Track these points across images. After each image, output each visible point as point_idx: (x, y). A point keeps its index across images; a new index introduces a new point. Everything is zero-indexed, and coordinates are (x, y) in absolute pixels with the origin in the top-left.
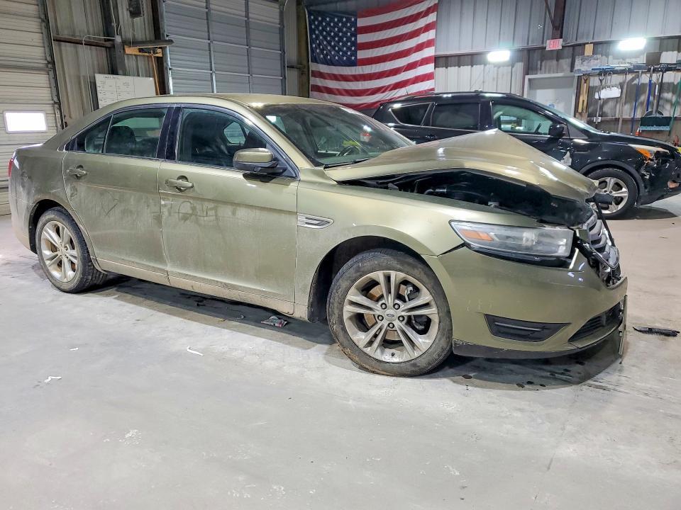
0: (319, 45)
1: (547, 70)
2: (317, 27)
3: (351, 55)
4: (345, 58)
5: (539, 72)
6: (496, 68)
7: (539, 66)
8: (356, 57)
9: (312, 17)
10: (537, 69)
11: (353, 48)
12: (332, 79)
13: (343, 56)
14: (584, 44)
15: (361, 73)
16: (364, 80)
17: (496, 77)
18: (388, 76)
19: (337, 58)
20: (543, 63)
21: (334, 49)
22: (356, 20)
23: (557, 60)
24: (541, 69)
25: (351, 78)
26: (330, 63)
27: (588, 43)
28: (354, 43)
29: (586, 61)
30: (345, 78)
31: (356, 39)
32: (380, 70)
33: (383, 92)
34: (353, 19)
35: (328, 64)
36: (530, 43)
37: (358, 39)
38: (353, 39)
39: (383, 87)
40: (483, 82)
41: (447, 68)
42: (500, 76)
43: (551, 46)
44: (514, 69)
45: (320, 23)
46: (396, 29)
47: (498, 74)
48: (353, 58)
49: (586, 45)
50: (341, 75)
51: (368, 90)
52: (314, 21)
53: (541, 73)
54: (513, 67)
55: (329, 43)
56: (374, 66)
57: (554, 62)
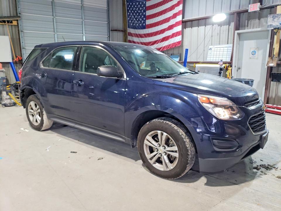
0: (131, 18)
1: (252, 26)
2: (130, 8)
3: (143, 23)
4: (141, 25)
5: (246, 28)
6: (219, 27)
7: (246, 24)
8: (145, 23)
9: (128, 4)
10: (245, 26)
11: (144, 19)
12: (136, 37)
13: (140, 23)
14: (276, 6)
15: (148, 33)
16: (149, 37)
17: (219, 33)
18: (160, 34)
19: (137, 25)
20: (249, 22)
21: (137, 20)
22: (146, 3)
23: (259, 19)
24: (247, 26)
25: (143, 36)
26: (134, 28)
27: (279, 5)
28: (145, 16)
29: (276, 18)
30: (141, 36)
31: (145, 14)
32: (156, 31)
33: (157, 43)
34: (144, 3)
35: (134, 29)
36: (241, 7)
37: (146, 13)
38: (144, 13)
39: (157, 40)
40: (212, 36)
41: (192, 28)
42: (222, 32)
43: (252, 9)
44: (230, 27)
45: (131, 6)
46: (163, 6)
47: (220, 31)
48: (144, 24)
49: (278, 7)
50: (139, 34)
51: (150, 42)
52: (129, 5)
53: (247, 29)
54: (229, 25)
55: (134, 16)
56: (153, 28)
57: (257, 21)
